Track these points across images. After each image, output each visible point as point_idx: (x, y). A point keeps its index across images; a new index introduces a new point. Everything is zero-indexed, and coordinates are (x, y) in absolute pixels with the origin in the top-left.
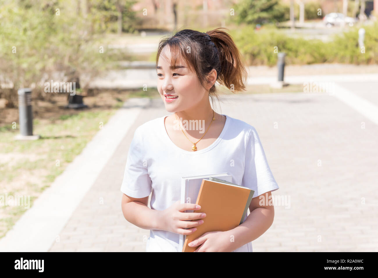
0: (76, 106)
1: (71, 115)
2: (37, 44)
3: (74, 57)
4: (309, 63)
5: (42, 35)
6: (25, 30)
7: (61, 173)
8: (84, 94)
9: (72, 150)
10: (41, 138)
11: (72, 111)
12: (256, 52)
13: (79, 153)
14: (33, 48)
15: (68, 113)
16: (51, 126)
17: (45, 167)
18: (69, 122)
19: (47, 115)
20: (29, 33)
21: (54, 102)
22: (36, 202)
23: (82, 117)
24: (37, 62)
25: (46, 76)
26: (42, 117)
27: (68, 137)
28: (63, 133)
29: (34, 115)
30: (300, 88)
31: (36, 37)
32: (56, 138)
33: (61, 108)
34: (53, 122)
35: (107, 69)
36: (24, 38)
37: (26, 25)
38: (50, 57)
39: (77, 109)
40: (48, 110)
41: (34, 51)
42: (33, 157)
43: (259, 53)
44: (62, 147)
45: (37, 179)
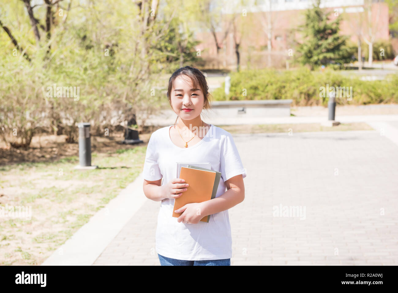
0: (132, 141)
1: (127, 149)
2: (96, 83)
3: (131, 96)
4: (365, 104)
5: (101, 75)
6: (86, 69)
7: (115, 196)
8: (139, 130)
9: (126, 178)
10: (98, 168)
11: (128, 146)
12: (311, 92)
13: (132, 181)
14: (93, 86)
15: (124, 148)
16: (107, 159)
17: (101, 192)
18: (124, 155)
19: (105, 149)
20: (89, 72)
21: (111, 138)
22: (92, 219)
23: (137, 151)
24: (95, 100)
25: (104, 113)
26: (100, 151)
27: (122, 167)
28: (119, 165)
29: (92, 149)
30: (351, 126)
31: (96, 76)
32: (112, 168)
33: (118, 143)
34: (110, 155)
35: (162, 108)
36: (85, 77)
37: (87, 65)
38: (108, 95)
39: (133, 144)
40: (105, 145)
41: (93, 89)
42: (90, 184)
43: (314, 93)
44: (117, 176)
45: (93, 201)
